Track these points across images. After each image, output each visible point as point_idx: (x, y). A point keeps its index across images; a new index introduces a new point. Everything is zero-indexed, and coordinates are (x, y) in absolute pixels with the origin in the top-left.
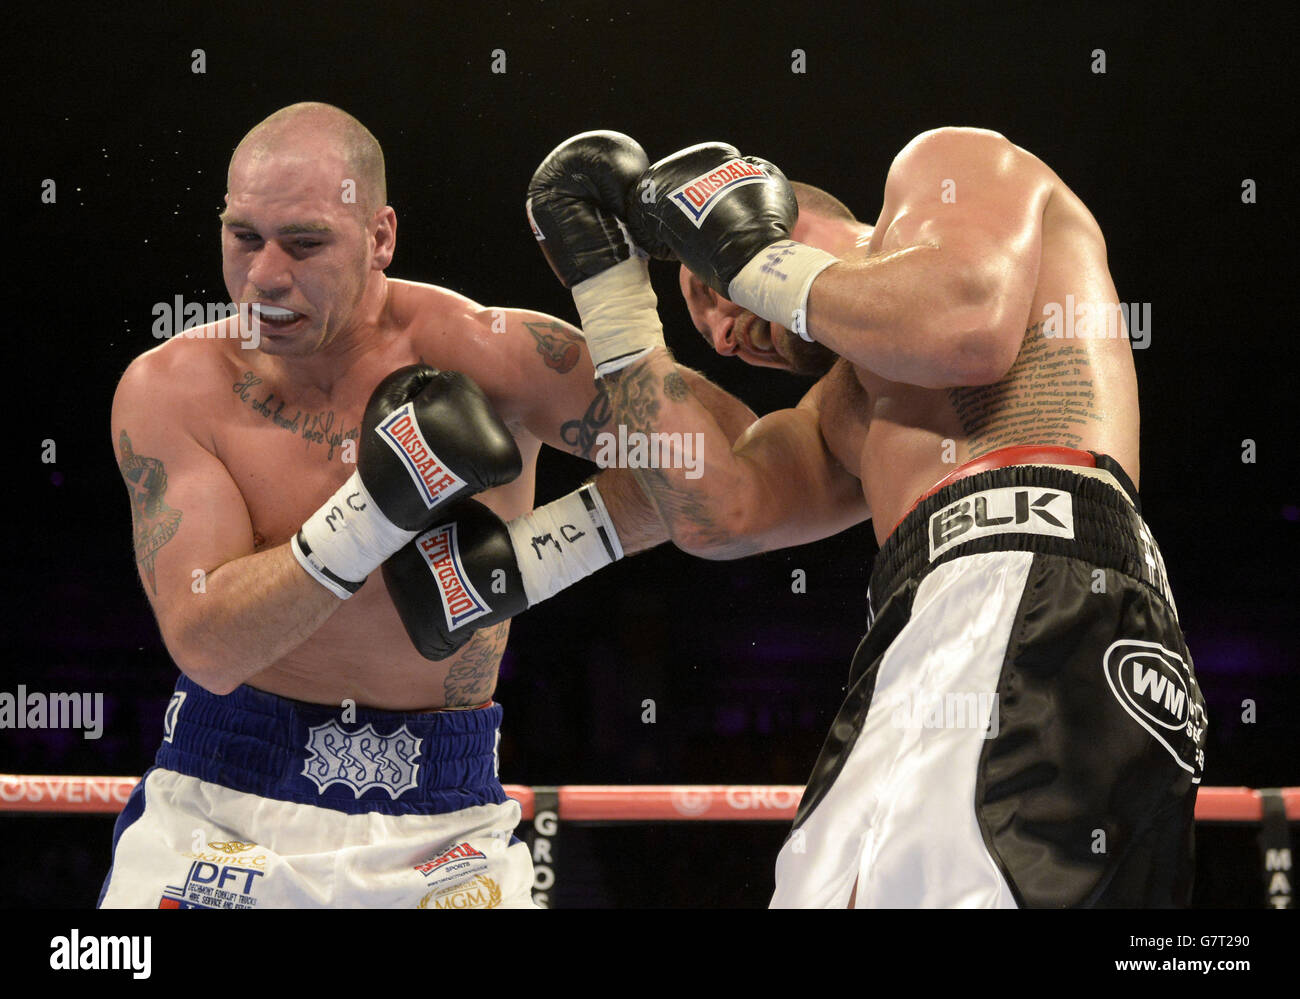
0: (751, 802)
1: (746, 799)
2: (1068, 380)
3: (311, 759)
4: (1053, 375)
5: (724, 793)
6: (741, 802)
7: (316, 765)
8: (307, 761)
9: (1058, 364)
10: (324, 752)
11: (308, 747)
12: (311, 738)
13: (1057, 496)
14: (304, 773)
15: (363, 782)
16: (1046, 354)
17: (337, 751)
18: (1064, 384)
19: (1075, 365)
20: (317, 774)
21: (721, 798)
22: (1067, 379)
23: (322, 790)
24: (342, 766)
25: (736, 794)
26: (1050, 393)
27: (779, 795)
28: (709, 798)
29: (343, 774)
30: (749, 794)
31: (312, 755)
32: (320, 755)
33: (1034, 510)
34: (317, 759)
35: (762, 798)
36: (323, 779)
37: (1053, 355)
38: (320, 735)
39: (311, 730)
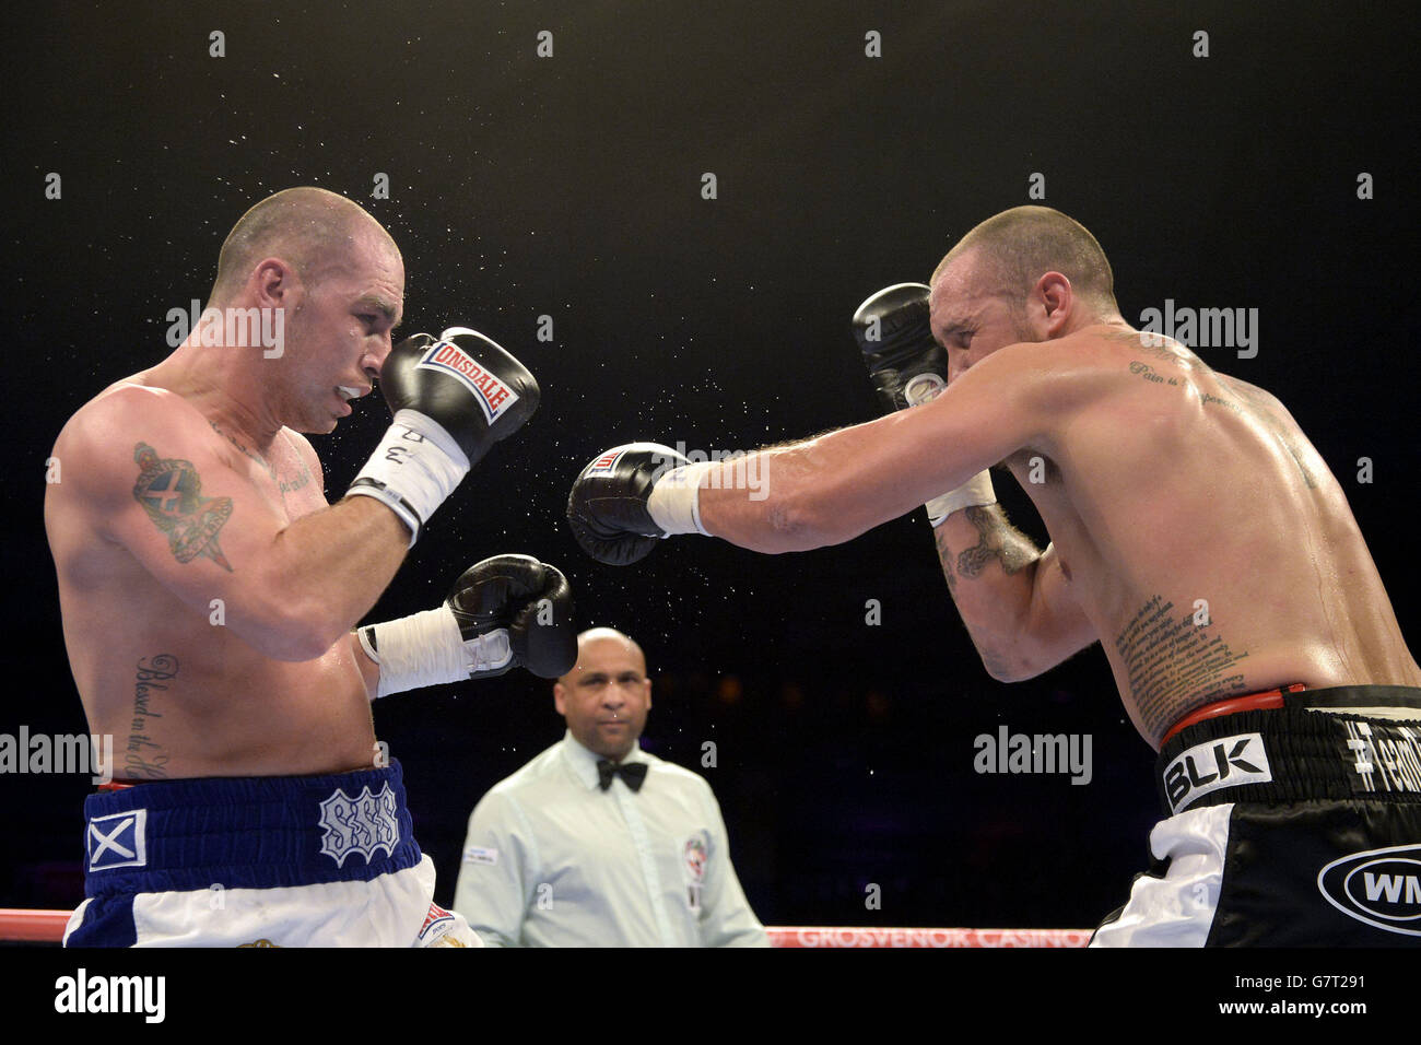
0: (820, 941)
1: (814, 938)
2: (1201, 647)
3: (327, 834)
4: (1188, 647)
5: (795, 934)
6: (811, 941)
7: (332, 839)
8: (324, 837)
9: (1188, 635)
10: (336, 824)
11: (321, 824)
12: (323, 813)
13: (1248, 741)
14: (323, 851)
15: (370, 846)
16: (1176, 628)
17: (347, 821)
18: (1197, 652)
19: (1200, 632)
20: (334, 848)
21: (792, 938)
22: (1199, 646)
23: (340, 863)
24: (353, 834)
25: (807, 934)
26: (1191, 664)
27: (844, 934)
28: (783, 938)
29: (355, 842)
30: (818, 934)
31: (327, 830)
32: (333, 829)
33: (1232, 762)
34: (332, 833)
35: (829, 937)
36: (340, 852)
37: (1180, 627)
38: (331, 808)
39: (322, 804)
